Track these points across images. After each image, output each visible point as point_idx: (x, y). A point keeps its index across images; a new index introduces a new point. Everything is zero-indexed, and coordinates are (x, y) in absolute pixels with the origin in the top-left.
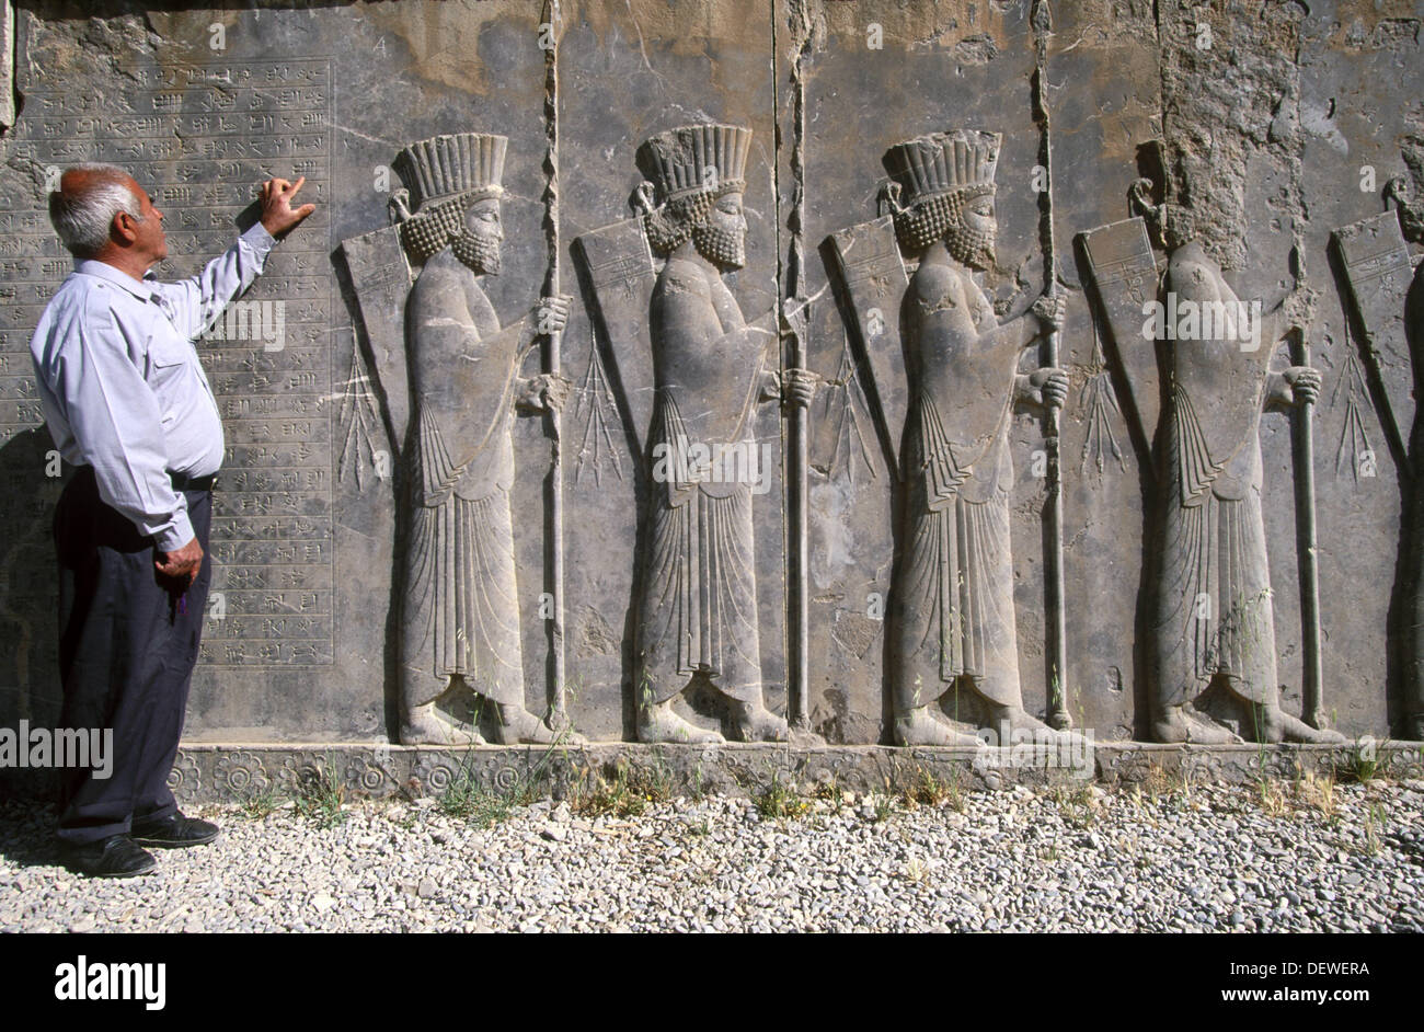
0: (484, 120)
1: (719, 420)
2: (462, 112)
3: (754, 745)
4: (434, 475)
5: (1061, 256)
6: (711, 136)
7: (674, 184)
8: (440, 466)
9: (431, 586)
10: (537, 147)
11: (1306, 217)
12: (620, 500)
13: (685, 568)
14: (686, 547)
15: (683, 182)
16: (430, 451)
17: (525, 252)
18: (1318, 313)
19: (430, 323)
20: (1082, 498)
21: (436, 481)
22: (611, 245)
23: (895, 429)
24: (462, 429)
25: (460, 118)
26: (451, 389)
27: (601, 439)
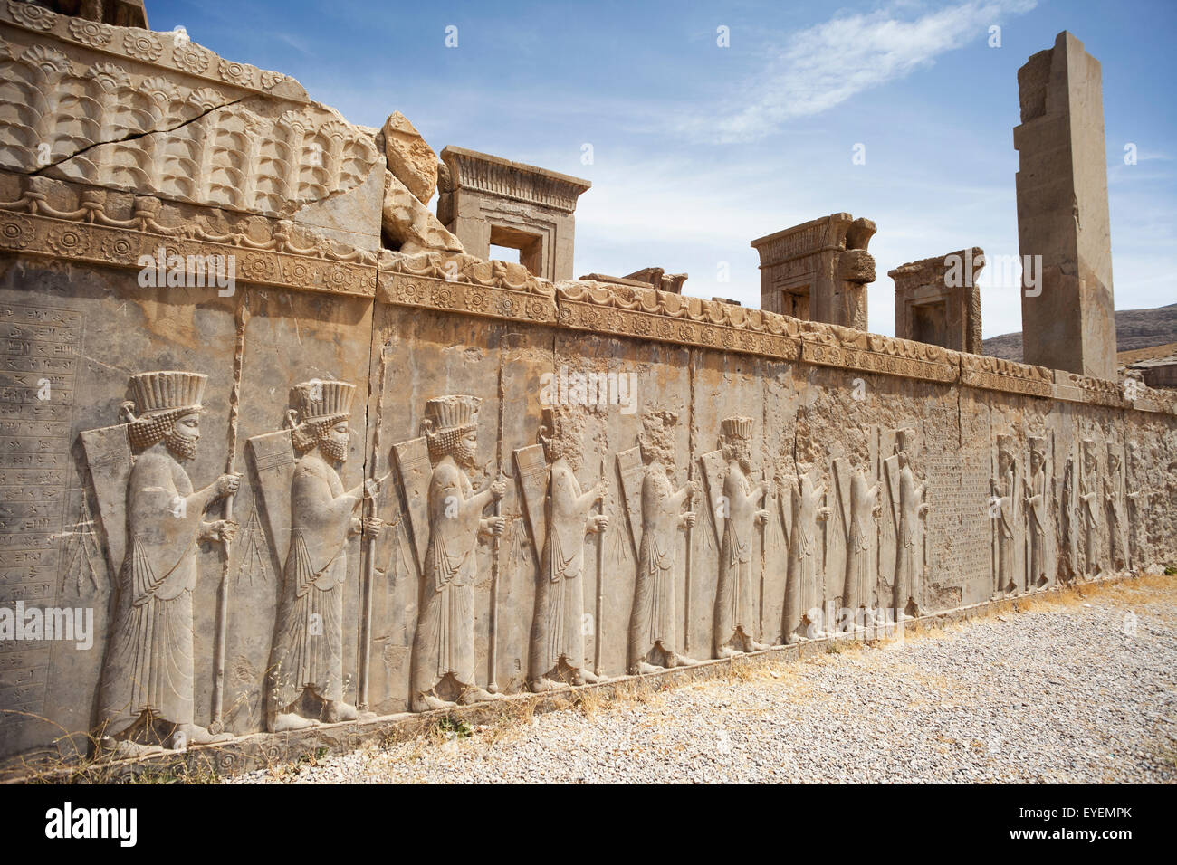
0: (193, 363)
1: (327, 547)
2: (177, 357)
3: (338, 724)
4: (141, 585)
5: (506, 462)
6: (334, 389)
7: (310, 413)
8: (146, 579)
9: (133, 656)
10: (227, 384)
11: (607, 447)
12: (265, 592)
13: (303, 631)
14: (304, 619)
15: (316, 413)
16: (140, 571)
17: (213, 446)
18: (609, 491)
19: (146, 490)
20: (508, 579)
21: (142, 590)
22: (270, 446)
23: (421, 548)
24: (164, 556)
25: (176, 360)
26: (158, 531)
27: (255, 557)
